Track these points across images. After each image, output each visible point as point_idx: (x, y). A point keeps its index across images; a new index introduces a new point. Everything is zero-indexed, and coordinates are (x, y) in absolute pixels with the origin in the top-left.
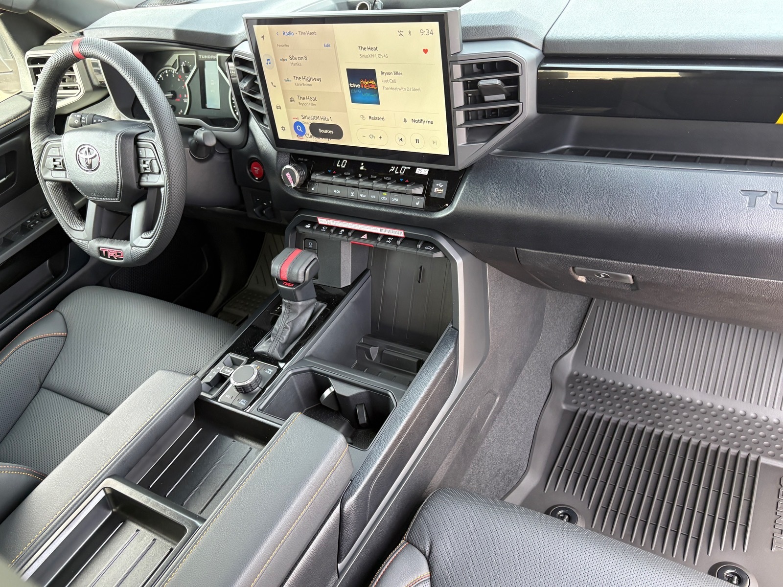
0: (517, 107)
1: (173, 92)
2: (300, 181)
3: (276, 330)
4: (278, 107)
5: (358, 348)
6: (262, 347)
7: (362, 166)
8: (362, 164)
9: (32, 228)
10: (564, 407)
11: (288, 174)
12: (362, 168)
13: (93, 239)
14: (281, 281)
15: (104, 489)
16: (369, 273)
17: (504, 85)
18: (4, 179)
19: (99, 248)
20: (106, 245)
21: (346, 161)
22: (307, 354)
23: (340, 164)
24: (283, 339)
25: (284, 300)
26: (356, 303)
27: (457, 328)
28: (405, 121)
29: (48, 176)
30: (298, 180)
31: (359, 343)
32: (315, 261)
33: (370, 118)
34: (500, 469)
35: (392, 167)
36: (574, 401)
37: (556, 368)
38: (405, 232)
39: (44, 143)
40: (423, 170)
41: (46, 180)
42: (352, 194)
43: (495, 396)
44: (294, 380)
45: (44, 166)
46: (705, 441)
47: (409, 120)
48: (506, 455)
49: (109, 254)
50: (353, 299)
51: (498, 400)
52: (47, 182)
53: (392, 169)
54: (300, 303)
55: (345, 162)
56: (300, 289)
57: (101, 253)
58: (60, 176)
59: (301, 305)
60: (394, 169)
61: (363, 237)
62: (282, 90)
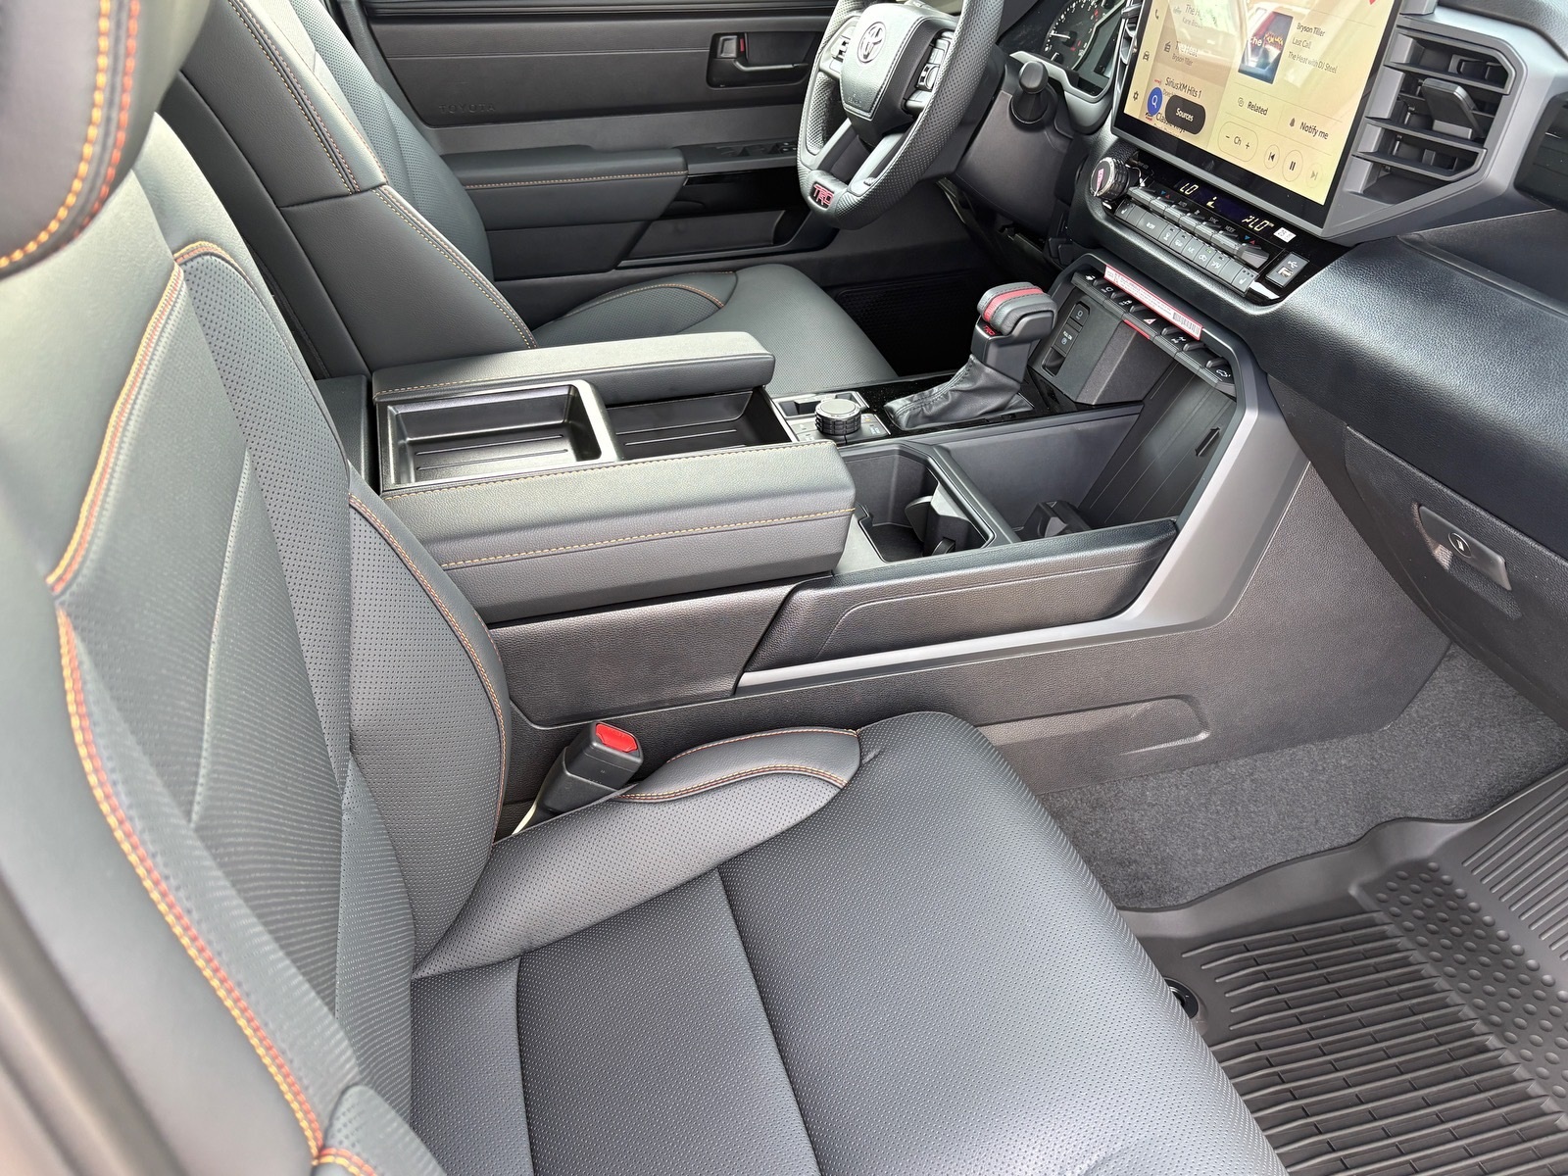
0: (1476, 154)
1: (1073, 34)
2: (1111, 190)
3: (931, 392)
4: (1146, 57)
5: (1038, 507)
6: (898, 405)
9: (782, 152)
10: (1353, 891)
11: (1101, 171)
13: (818, 169)
14: (985, 323)
15: (570, 386)
16: (1138, 409)
17: (1473, 106)
18: (790, 66)
19: (816, 183)
20: (826, 181)
21: (1198, 186)
22: (945, 445)
23: (1187, 189)
24: (930, 408)
25: (971, 357)
26: (1082, 437)
27: (1180, 527)
28: (1292, 124)
29: (825, 66)
30: (1108, 186)
31: (1045, 504)
32: (1049, 315)
33: (1250, 105)
34: (1135, 861)
36: (1382, 896)
37: (1398, 825)
38: (1204, 330)
39: (848, 16)
41: (820, 70)
42: (1168, 236)
43: (1204, 726)
44: (896, 463)
45: (829, 49)
46: (1556, 1101)
47: (1298, 124)
48: (1165, 851)
49: (820, 196)
50: (1080, 427)
51: (1203, 736)
52: (820, 73)
54: (988, 370)
55: (1194, 188)
56: (1001, 344)
57: (814, 192)
58: (835, 68)
59: (987, 375)
60: (1251, 220)
61: (1147, 321)
62: (1164, 26)
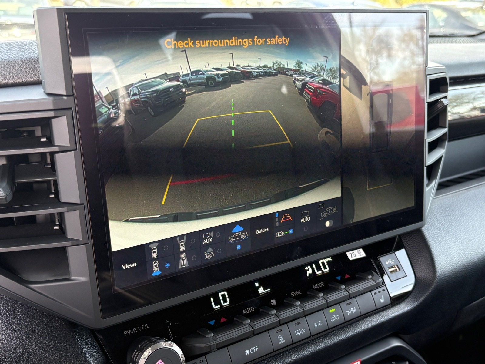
7: (259, 287)
8: (257, 284)
12: (261, 290)
21: (225, 293)
23: (217, 302)
35: (306, 268)
40: (355, 252)
42: (281, 339)
53: (308, 270)
55: (223, 296)
60: (311, 270)
